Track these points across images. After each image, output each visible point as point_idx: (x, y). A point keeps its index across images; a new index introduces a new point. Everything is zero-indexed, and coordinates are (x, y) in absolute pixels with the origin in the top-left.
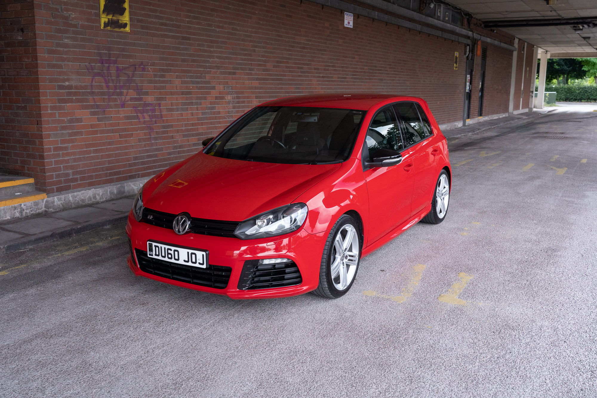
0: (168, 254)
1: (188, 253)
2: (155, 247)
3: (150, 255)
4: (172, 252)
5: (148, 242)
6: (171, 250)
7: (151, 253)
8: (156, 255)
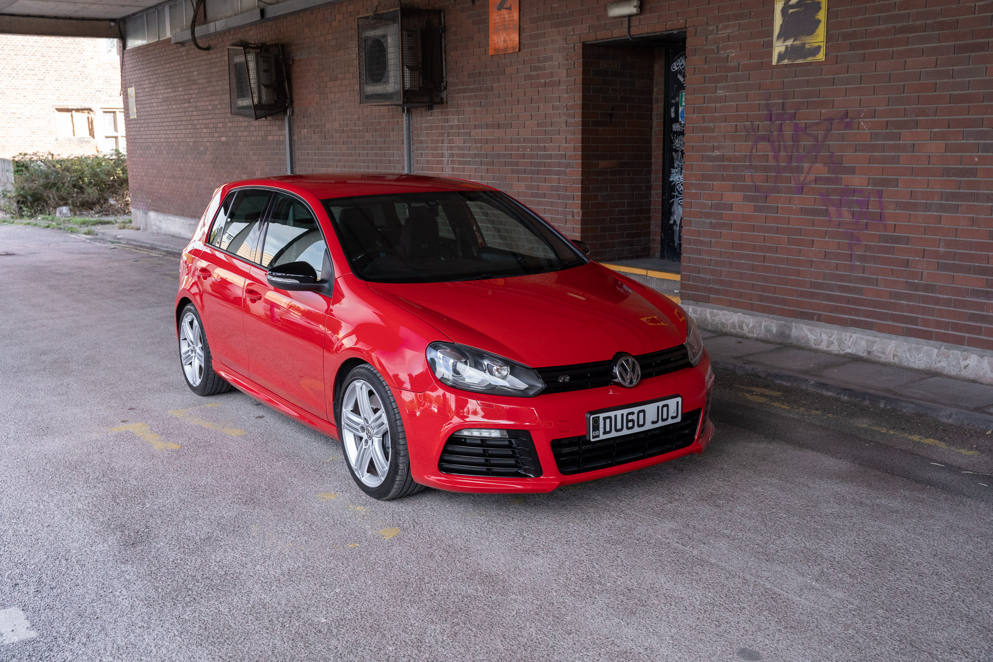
1: (658, 407)
2: (605, 419)
3: (594, 437)
4: (634, 417)
5: (591, 418)
7: (597, 433)
8: (605, 433)
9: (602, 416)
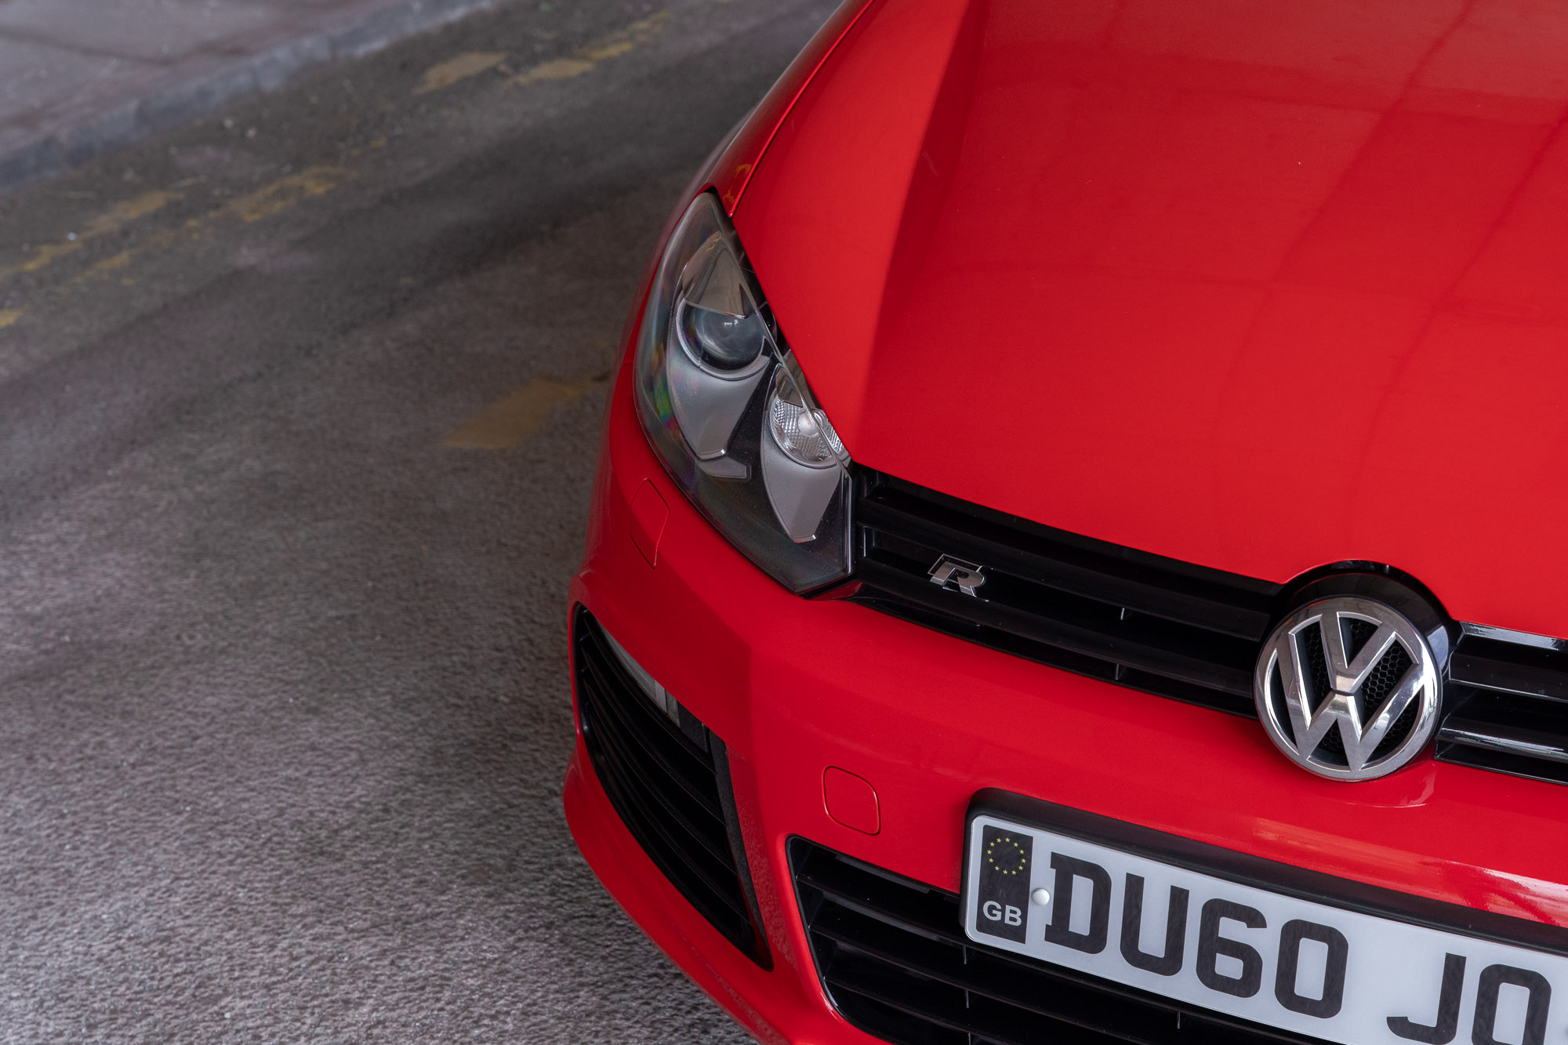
0: (1212, 945)
1: (1454, 967)
2: (1065, 868)
3: (983, 925)
4: (1266, 943)
5: (979, 825)
6: (1254, 918)
7: (1011, 915)
8: (1058, 931)
9: (1046, 844)
